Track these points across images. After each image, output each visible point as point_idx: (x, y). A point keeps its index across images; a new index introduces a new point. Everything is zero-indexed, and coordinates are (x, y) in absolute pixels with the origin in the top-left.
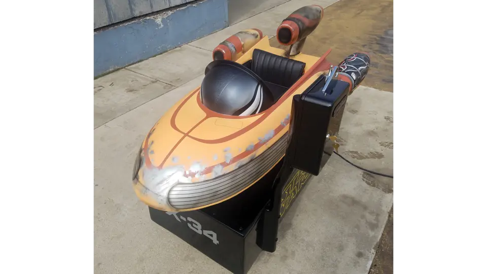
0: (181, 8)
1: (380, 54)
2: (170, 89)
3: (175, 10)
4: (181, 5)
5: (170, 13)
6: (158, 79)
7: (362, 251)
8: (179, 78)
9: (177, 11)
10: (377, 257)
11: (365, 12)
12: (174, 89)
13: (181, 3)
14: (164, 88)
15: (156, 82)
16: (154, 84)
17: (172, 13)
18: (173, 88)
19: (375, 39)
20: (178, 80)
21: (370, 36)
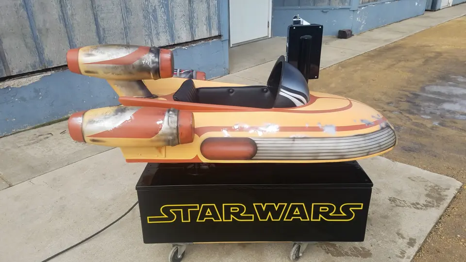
1: (408, 115)
11: (402, 63)
13: (168, 44)
19: (407, 96)
21: (401, 92)
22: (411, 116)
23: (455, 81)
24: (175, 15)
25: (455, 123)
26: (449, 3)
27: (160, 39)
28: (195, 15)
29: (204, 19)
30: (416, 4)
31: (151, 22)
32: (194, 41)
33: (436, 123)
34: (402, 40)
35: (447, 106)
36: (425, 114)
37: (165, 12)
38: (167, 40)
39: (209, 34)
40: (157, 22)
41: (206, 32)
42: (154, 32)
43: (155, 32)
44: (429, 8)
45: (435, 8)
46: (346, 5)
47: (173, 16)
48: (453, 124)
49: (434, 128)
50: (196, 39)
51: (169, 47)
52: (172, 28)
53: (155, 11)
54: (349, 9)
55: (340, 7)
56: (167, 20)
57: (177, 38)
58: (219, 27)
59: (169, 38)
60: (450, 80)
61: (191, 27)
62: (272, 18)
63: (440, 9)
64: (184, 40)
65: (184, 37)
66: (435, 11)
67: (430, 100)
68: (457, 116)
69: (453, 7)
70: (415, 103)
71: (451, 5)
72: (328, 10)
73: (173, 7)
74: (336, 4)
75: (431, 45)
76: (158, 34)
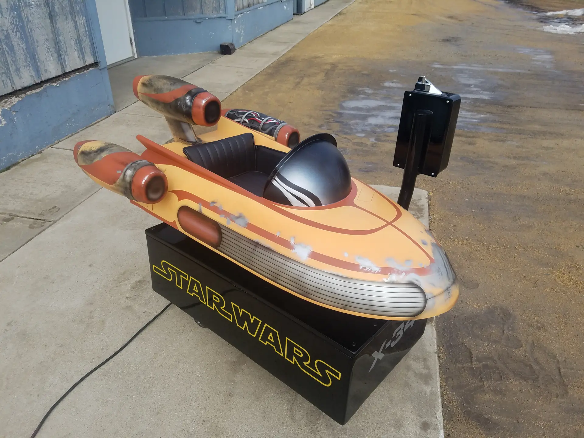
0: (34, 91)
2: (43, 228)
3: (23, 96)
4: (34, 85)
5: (15, 100)
6: (14, 213)
7: (426, 419)
8: (53, 205)
9: (27, 96)
10: (445, 422)
12: (50, 225)
13: (33, 83)
14: (31, 227)
15: (12, 219)
16: (10, 223)
17: (19, 101)
18: (48, 224)
19: (332, 116)
20: (53, 210)
21: (324, 112)
22: (348, 137)
23: (365, 93)
24: (35, 40)
25: (387, 136)
26: (311, 5)
27: (22, 76)
28: (61, 38)
29: (73, 42)
30: (285, 8)
31: (6, 53)
32: (66, 74)
33: (372, 140)
34: (289, 51)
35: (372, 121)
36: (358, 132)
37: (21, 38)
38: (32, 76)
39: (82, 62)
40: (14, 53)
41: (78, 60)
42: (12, 69)
43: (14, 67)
44: (296, 12)
45: (301, 12)
46: (222, 14)
47: (34, 42)
48: (388, 138)
49: (375, 145)
50: (67, 71)
51: (36, 87)
52: (35, 59)
53: (8, 37)
54: (225, 18)
55: (215, 16)
56: (26, 49)
57: (43, 72)
58: (93, 52)
59: (33, 73)
60: (359, 93)
61: (59, 56)
62: (134, 33)
63: (305, 13)
64: (53, 75)
65: (53, 70)
66: (301, 14)
67: (355, 117)
68: (386, 129)
69: (315, 9)
70: (343, 122)
71: (313, 7)
72: (202, 20)
73: (31, 30)
74: (209, 13)
75: (321, 55)
76: (18, 70)
